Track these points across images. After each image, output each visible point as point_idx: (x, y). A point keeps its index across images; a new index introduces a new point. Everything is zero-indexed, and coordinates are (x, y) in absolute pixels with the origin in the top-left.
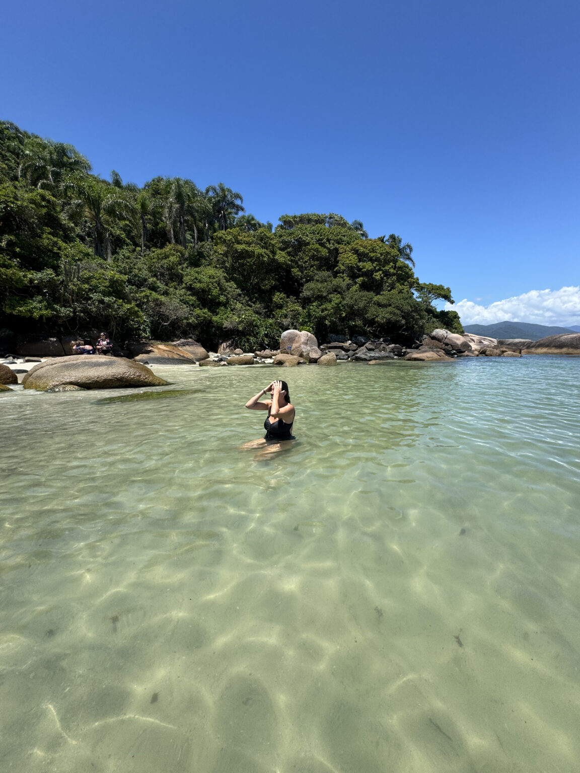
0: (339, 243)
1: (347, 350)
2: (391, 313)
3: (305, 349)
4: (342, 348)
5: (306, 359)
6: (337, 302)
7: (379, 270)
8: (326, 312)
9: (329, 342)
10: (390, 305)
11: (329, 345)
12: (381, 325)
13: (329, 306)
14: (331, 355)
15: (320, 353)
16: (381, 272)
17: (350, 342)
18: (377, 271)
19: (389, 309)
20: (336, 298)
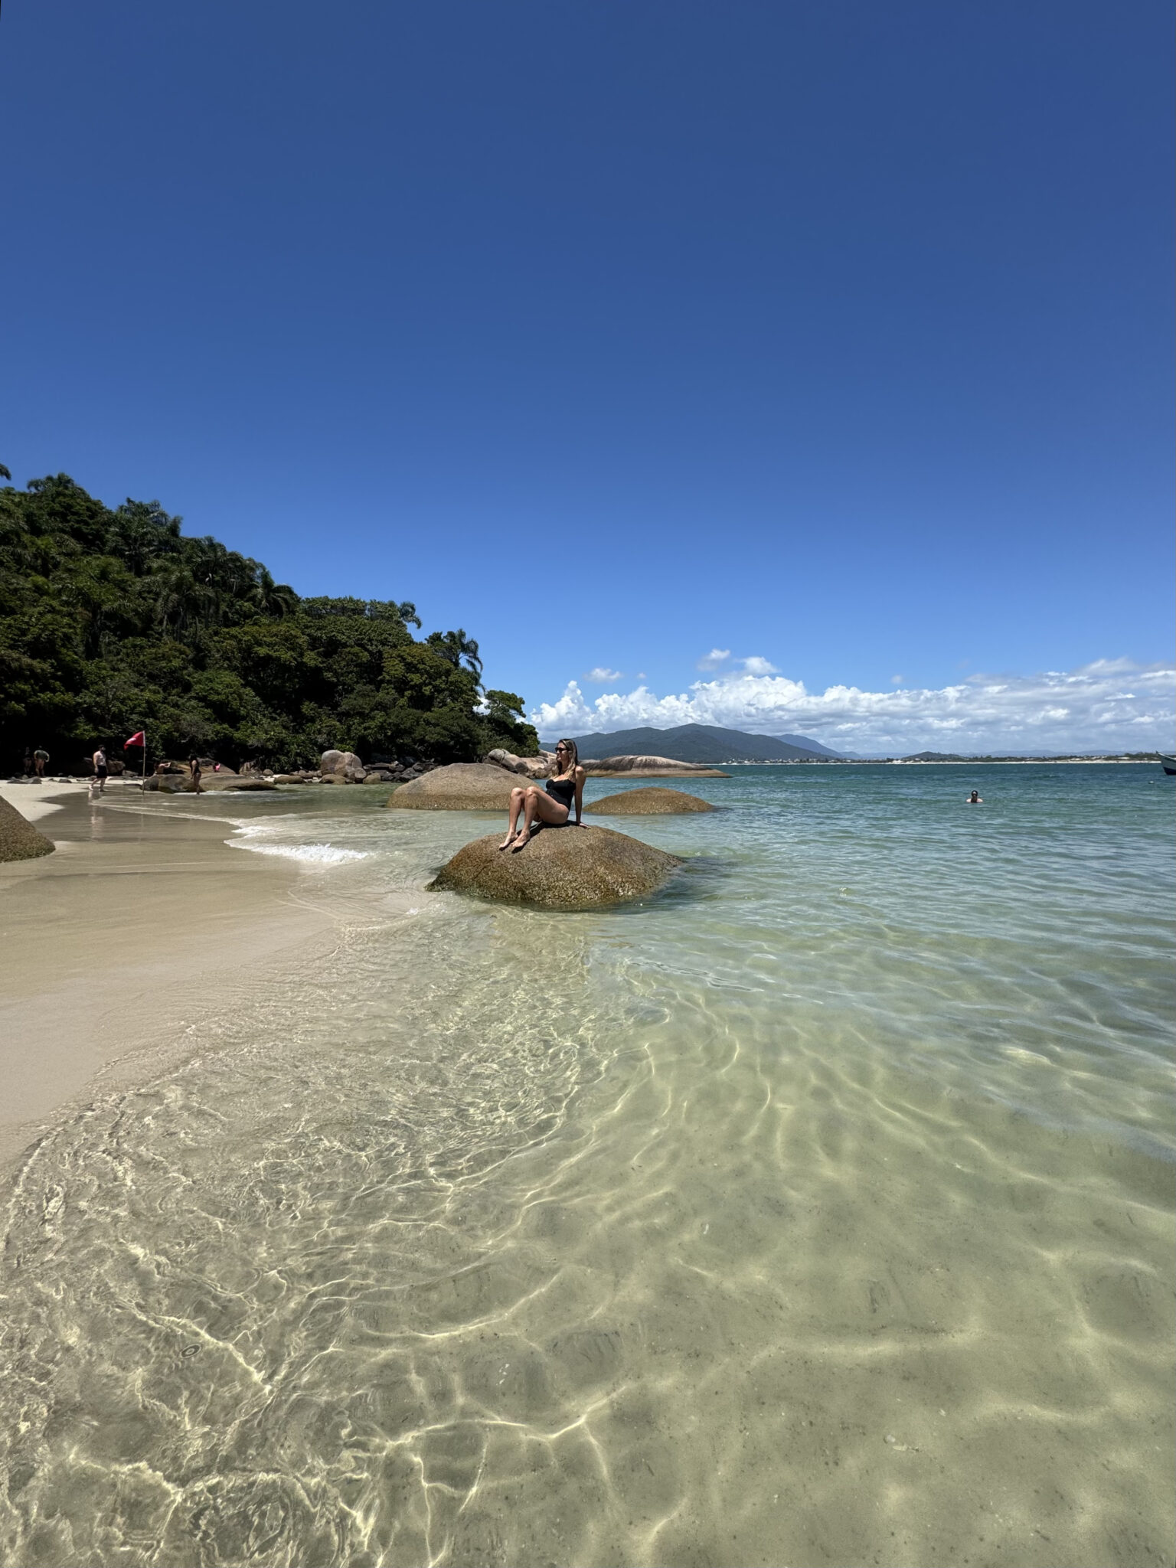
0: (383, 644)
1: (392, 771)
2: (439, 734)
3: (350, 770)
4: (387, 769)
5: (351, 779)
6: (381, 720)
7: (430, 684)
8: (370, 731)
9: (374, 763)
10: (438, 725)
11: (373, 766)
12: (431, 745)
13: (372, 724)
14: (376, 775)
15: (365, 773)
16: (431, 687)
17: (397, 762)
18: (426, 685)
19: (438, 729)
20: (379, 717)
